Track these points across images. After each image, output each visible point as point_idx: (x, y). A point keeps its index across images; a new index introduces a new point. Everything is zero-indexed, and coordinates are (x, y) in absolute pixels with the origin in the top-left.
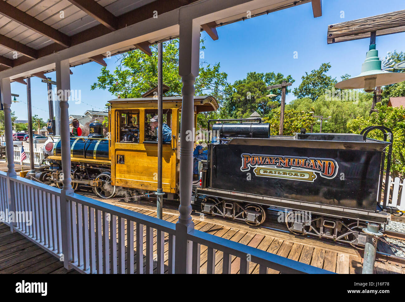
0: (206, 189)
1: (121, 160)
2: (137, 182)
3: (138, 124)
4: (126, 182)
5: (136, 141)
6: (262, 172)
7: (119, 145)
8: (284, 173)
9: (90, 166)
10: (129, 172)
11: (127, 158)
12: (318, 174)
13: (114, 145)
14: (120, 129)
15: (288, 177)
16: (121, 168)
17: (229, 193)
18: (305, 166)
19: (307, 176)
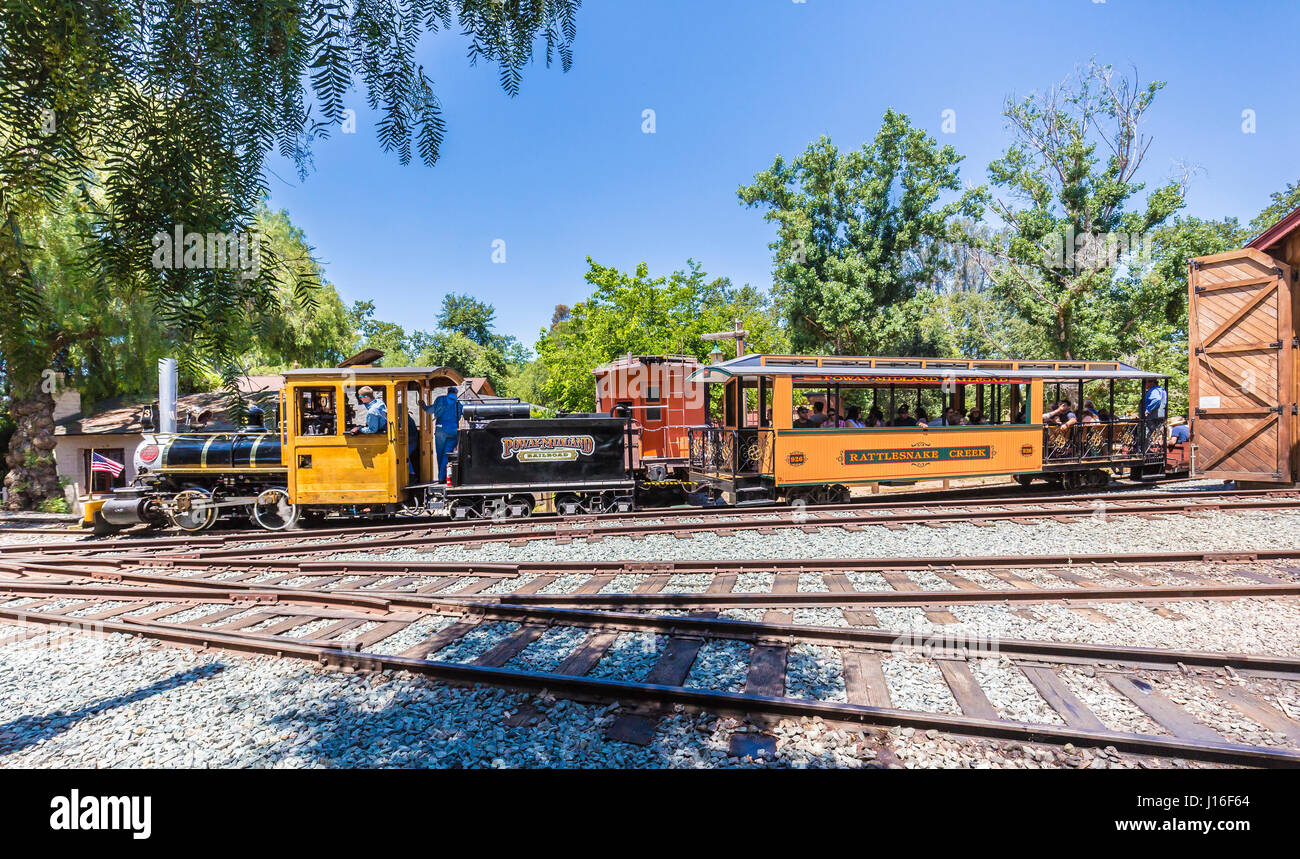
0: (459, 488)
1: (305, 462)
2: (335, 493)
3: (332, 407)
4: (316, 496)
5: (332, 432)
6: (526, 457)
7: (301, 440)
8: (549, 455)
9: (244, 479)
10: (320, 480)
11: (315, 462)
12: (579, 452)
13: (293, 439)
14: (302, 416)
15: (553, 459)
16: (306, 475)
17: (490, 487)
18: (568, 444)
19: (570, 455)
